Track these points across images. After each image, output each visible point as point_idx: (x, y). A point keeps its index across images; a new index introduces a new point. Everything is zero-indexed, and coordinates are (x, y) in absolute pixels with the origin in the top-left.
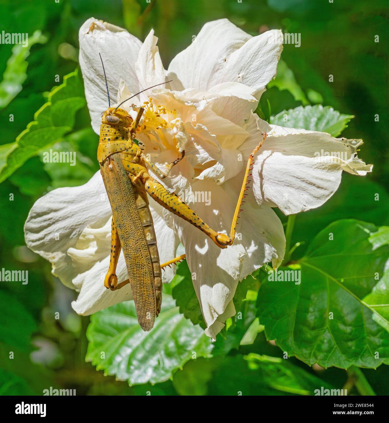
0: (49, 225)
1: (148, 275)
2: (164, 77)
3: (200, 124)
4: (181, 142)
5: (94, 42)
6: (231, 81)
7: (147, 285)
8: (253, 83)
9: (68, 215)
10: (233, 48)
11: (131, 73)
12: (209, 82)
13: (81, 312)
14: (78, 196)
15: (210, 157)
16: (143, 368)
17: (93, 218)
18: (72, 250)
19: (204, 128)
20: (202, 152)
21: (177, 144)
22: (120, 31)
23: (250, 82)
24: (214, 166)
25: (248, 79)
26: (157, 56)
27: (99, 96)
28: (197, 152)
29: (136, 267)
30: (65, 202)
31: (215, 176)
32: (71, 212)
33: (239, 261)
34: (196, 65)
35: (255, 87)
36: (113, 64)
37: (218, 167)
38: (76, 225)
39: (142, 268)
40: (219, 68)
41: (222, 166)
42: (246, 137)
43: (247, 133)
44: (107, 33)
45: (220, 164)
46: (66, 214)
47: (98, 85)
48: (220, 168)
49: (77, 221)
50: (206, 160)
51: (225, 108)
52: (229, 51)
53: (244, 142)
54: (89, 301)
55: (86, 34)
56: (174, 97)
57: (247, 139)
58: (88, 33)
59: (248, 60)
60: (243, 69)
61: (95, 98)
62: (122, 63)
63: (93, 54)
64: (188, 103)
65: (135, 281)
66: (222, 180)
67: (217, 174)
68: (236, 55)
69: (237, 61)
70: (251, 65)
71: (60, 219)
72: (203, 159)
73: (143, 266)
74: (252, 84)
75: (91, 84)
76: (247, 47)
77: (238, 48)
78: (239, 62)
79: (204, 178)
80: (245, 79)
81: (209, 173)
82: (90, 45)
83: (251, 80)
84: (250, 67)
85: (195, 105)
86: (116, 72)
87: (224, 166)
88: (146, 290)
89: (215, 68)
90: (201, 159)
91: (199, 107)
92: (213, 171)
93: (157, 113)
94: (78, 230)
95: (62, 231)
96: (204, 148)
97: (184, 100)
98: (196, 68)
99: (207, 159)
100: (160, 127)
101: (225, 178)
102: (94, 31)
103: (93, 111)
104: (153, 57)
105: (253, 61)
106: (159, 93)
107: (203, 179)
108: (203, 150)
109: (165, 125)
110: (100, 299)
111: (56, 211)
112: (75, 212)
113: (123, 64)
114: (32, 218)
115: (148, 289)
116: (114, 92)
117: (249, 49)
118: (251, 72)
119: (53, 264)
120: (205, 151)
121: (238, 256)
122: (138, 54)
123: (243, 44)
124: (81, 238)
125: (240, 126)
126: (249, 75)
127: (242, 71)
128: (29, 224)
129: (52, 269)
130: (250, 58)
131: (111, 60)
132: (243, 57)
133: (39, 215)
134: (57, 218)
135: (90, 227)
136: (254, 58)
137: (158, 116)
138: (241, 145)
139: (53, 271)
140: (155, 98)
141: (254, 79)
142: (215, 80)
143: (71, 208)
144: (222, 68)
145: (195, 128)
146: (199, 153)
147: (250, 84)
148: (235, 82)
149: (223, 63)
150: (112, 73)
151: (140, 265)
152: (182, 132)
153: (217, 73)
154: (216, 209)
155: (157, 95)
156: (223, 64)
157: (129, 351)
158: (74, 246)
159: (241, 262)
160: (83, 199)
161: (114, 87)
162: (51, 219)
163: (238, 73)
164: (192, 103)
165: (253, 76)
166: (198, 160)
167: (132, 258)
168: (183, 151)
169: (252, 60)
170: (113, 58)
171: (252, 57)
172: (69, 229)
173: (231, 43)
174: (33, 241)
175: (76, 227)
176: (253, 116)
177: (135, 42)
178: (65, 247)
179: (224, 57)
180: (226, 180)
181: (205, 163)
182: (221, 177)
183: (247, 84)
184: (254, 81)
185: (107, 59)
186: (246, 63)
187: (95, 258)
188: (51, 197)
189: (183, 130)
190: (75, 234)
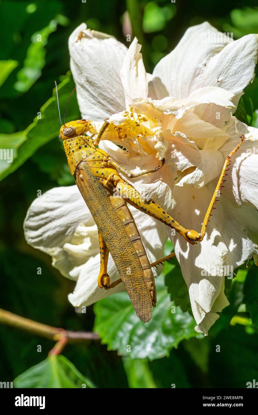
0: (46, 223)
1: (136, 269)
2: (147, 83)
3: (178, 132)
4: (160, 152)
5: (82, 50)
6: (211, 86)
7: (138, 279)
8: (231, 86)
9: (63, 214)
10: (213, 52)
11: (118, 79)
12: (191, 85)
13: (77, 304)
14: (72, 195)
15: (190, 163)
16: (142, 343)
17: (86, 216)
18: (68, 246)
19: (183, 136)
20: (182, 159)
21: (156, 154)
22: (108, 38)
23: (229, 85)
24: (194, 173)
25: (227, 83)
26: (141, 63)
27: (89, 101)
28: (177, 159)
29: (124, 264)
30: (60, 202)
31: (194, 183)
32: (65, 211)
33: (223, 259)
34: (178, 69)
35: (233, 90)
36: (100, 70)
37: (197, 174)
38: (71, 223)
39: (130, 264)
40: (200, 72)
41: (201, 172)
42: (227, 139)
43: (227, 135)
44: (94, 42)
45: (199, 170)
46: (61, 213)
47: (88, 91)
48: (199, 174)
49: (71, 219)
50: (185, 167)
51: (206, 111)
52: (209, 56)
53: (225, 143)
54: (84, 294)
55: (75, 42)
56: (153, 106)
57: (228, 141)
58: (77, 42)
59: (226, 65)
60: (222, 73)
61: (86, 102)
62: (108, 70)
63: (81, 62)
64: (167, 112)
65: (126, 277)
66: (202, 185)
67: (196, 180)
68: (215, 60)
69: (216, 66)
70: (229, 69)
71: (56, 218)
72: (182, 166)
73: (131, 262)
74: (230, 88)
75: (82, 89)
76: (226, 52)
77: (218, 52)
78: (218, 67)
79: (184, 184)
80: (224, 83)
81: (188, 180)
82: (79, 53)
83: (229, 84)
84: (229, 72)
85: (173, 114)
86: (104, 78)
87: (203, 172)
88: (138, 284)
89: (196, 73)
90: (181, 166)
91: (178, 115)
92: (192, 178)
93: (137, 123)
94: (73, 227)
95: (57, 229)
96: (184, 155)
97: (164, 109)
98: (178, 73)
99: (187, 166)
100: (140, 135)
101: (205, 182)
102: (82, 39)
103: (84, 115)
104: (136, 65)
105: (231, 66)
106: (140, 103)
107: (182, 185)
108: (183, 156)
109: (146, 133)
110: (94, 293)
111: (52, 210)
112: (69, 211)
113: (110, 71)
114: (31, 216)
115: (140, 282)
116: (102, 97)
117: (228, 54)
118: (230, 76)
119: (53, 257)
120: (185, 158)
121: (221, 255)
122: (123, 61)
123: (223, 48)
124: (75, 234)
125: (220, 128)
126: (228, 79)
127: (221, 75)
128: (29, 222)
129: (52, 261)
130: (228, 63)
131: (98, 67)
132: (222, 62)
133: (37, 214)
134: (53, 217)
135: (83, 225)
136: (232, 63)
137: (138, 125)
138: (222, 147)
139: (53, 264)
140: (136, 107)
141: (233, 83)
142: (196, 85)
143: (66, 207)
144: (202, 73)
145: (175, 135)
146: (178, 161)
147: (229, 88)
148: (214, 87)
149: (203, 67)
150: (100, 79)
151: (127, 262)
152: (161, 142)
153: (197, 77)
154: (198, 209)
155: (138, 104)
156: (203, 69)
157: (130, 327)
158: (70, 242)
159: (224, 259)
160: (77, 198)
161: (102, 92)
162: (48, 217)
163: (217, 77)
164: (171, 112)
165: (231, 81)
166: (177, 168)
167: (119, 257)
168: (163, 159)
169: (230, 64)
170: (100, 65)
171: (230, 61)
172: (65, 227)
173: (211, 49)
174: (33, 238)
175: (71, 225)
176: (232, 119)
177: (120, 49)
178: (62, 243)
179: (204, 62)
180: (205, 184)
181: (184, 170)
182: (200, 182)
183: (226, 88)
184: (233, 85)
185: (95, 66)
186: (225, 68)
187: (89, 254)
188: (47, 197)
189: (162, 140)
190: (70, 232)
